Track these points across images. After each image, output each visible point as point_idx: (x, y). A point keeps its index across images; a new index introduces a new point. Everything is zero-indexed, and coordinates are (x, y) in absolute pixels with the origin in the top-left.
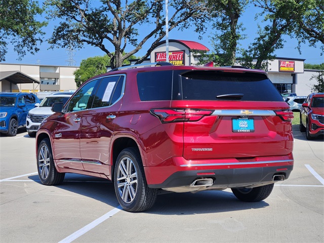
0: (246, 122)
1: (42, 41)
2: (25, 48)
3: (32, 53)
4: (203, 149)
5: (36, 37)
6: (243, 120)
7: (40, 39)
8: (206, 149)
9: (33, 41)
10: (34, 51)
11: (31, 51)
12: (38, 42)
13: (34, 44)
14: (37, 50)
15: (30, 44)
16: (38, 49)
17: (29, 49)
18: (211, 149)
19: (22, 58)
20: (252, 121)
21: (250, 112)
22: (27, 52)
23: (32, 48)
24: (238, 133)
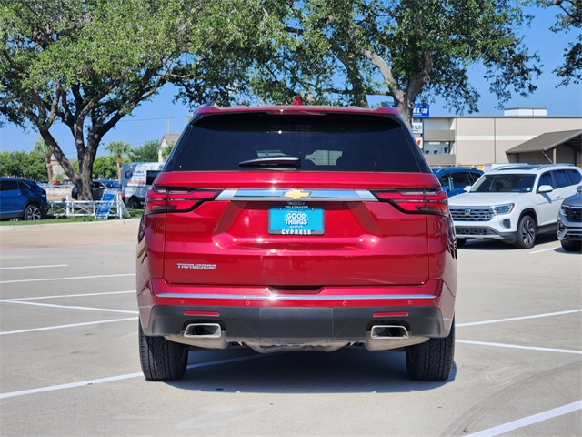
0: (303, 215)
1: (539, 72)
2: (511, 87)
3: (523, 94)
4: (199, 266)
5: (528, 65)
6: (297, 210)
7: (535, 69)
8: (203, 266)
9: (523, 72)
10: (526, 90)
11: (521, 90)
12: (533, 74)
13: (525, 79)
14: (532, 88)
15: (519, 79)
16: (535, 88)
17: (517, 88)
18: (212, 267)
19: (504, 104)
21: (306, 194)
22: (513, 92)
23: (523, 86)
24: (281, 236)
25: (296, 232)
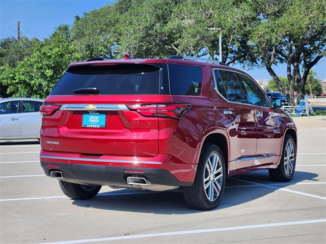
0: (97, 117)
6: (94, 115)
20: (104, 116)
21: (95, 107)
24: (87, 128)
25: (93, 127)
